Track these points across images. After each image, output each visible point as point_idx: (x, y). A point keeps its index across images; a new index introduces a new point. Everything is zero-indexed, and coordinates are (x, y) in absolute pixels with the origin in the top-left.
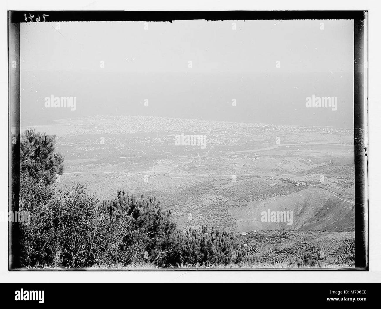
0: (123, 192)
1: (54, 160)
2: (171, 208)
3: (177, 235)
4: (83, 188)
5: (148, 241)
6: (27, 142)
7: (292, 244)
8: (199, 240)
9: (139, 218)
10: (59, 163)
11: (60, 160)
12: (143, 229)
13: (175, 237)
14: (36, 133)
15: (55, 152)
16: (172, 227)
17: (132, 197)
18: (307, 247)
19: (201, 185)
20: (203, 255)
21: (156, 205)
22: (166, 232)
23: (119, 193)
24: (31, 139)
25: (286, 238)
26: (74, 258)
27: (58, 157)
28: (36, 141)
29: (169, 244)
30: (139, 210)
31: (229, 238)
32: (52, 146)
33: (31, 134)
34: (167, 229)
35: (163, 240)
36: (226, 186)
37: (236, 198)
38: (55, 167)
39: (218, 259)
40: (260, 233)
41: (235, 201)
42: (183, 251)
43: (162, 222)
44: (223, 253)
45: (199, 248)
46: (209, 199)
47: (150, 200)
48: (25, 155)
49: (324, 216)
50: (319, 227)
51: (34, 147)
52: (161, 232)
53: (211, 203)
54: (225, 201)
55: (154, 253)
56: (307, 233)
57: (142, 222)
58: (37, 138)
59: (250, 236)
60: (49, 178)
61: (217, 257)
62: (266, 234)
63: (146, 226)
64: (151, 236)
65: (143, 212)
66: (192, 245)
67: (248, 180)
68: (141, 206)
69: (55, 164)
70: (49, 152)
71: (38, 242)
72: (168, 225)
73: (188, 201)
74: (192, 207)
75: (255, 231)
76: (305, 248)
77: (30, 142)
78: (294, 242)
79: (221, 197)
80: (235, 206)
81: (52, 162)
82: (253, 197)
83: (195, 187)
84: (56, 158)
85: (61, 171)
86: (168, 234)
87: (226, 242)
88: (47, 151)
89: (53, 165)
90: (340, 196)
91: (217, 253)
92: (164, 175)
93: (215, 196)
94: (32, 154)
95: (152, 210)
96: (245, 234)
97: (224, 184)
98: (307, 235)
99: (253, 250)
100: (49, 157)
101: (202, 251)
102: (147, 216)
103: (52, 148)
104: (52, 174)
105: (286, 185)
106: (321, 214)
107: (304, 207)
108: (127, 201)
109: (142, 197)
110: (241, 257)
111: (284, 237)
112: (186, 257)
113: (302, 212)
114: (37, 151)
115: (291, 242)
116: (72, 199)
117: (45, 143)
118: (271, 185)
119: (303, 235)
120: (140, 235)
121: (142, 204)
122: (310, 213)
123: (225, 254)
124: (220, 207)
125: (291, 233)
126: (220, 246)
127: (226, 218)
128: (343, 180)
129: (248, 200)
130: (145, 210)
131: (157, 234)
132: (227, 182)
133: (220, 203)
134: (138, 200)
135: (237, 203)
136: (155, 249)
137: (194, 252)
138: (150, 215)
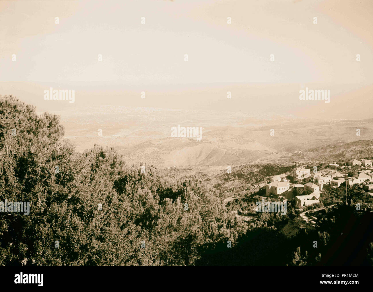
0: (97, 145)
1: (59, 128)
2: (129, 155)
3: (126, 167)
4: (68, 141)
5: (110, 171)
6: (45, 119)
7: (194, 173)
8: (138, 169)
9: (105, 159)
10: (63, 130)
11: (63, 128)
12: (107, 164)
13: (126, 168)
14: (50, 114)
15: (60, 124)
16: (123, 163)
17: (101, 147)
18: (202, 174)
19: (145, 142)
20: (140, 177)
21: (114, 151)
22: (120, 166)
23: (95, 145)
24: (47, 117)
25: (191, 170)
26: (62, 176)
27: (62, 126)
28: (50, 118)
29: (122, 172)
30: (105, 154)
31: (154, 169)
32: (58, 121)
33: (47, 114)
34: (120, 164)
35: (119, 170)
36: (159, 143)
37: (164, 149)
38: (60, 132)
39: (148, 179)
40: (177, 168)
41: (164, 150)
42: (129, 175)
43: (118, 160)
44: (150, 176)
45: (138, 174)
46: (149, 150)
47: (112, 149)
48: (44, 125)
49: (211, 158)
50: (208, 164)
51: (48, 121)
52: (117, 165)
53: (150, 152)
54: (158, 151)
55: (114, 177)
56: (202, 167)
57: (107, 161)
58: (50, 116)
59: (172, 169)
60: (57, 138)
61: (147, 178)
62: (181, 168)
63: (109, 162)
64: (113, 168)
65: (108, 155)
66: (134, 172)
67: (171, 139)
68: (106, 152)
69: (60, 130)
70: (57, 124)
71: (43, 168)
72: (121, 162)
73: (138, 151)
74: (141, 154)
75: (174, 166)
76: (201, 175)
77: (47, 118)
78: (195, 172)
79: (156, 149)
80: (164, 153)
81: (58, 129)
82: (173, 149)
83: (142, 143)
84: (61, 127)
85: (63, 134)
86: (121, 167)
87: (152, 170)
88: (56, 123)
89: (59, 131)
90: (219, 147)
91: (147, 176)
92: (125, 137)
93: (153, 148)
94: (47, 125)
95: (112, 154)
96: (169, 168)
97: (158, 141)
98: (202, 168)
99: (174, 177)
100: (57, 127)
101: (139, 175)
102: (110, 157)
103: (58, 122)
104: (58, 135)
105: (191, 142)
106: (209, 157)
107: (201, 153)
108: (99, 149)
109: (107, 147)
110: (160, 178)
111: (190, 170)
112: (131, 178)
113: (199, 156)
114: (50, 124)
115: (194, 172)
116: (62, 146)
117: (54, 119)
118: (183, 142)
119: (200, 168)
120: (106, 167)
121: (107, 151)
122: (203, 157)
123: (152, 177)
124: (156, 154)
125: (194, 167)
126: (149, 172)
127: (159, 160)
128: (220, 139)
129: (171, 150)
130: (109, 154)
131: (115, 167)
132: (159, 140)
133: (156, 152)
134: (105, 149)
135: (165, 152)
136: (114, 175)
137: (135, 176)
138: (111, 157)
